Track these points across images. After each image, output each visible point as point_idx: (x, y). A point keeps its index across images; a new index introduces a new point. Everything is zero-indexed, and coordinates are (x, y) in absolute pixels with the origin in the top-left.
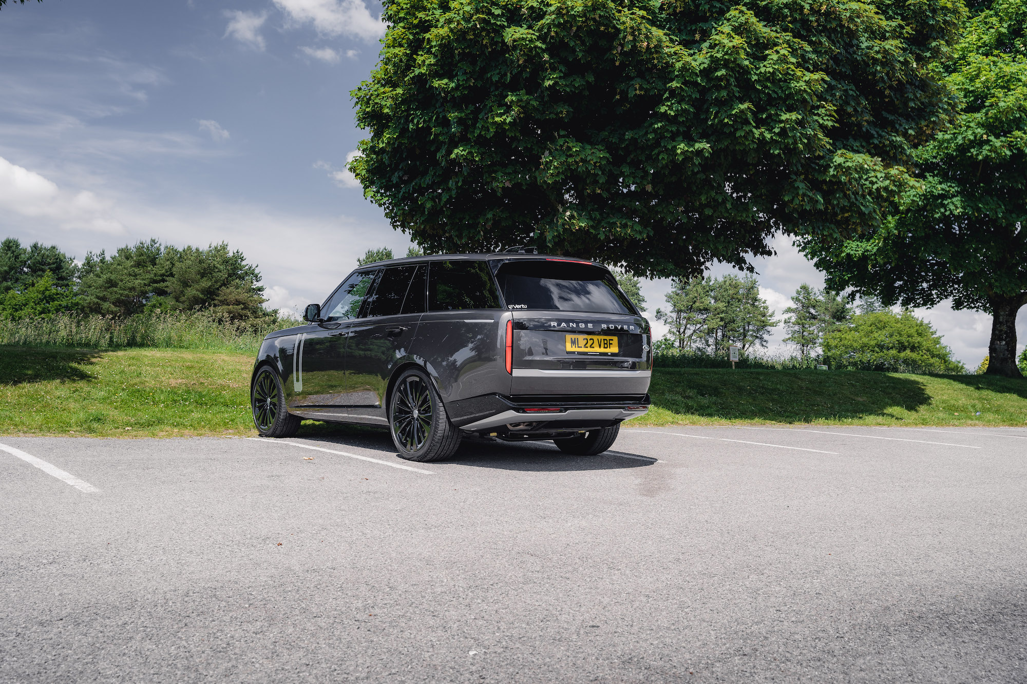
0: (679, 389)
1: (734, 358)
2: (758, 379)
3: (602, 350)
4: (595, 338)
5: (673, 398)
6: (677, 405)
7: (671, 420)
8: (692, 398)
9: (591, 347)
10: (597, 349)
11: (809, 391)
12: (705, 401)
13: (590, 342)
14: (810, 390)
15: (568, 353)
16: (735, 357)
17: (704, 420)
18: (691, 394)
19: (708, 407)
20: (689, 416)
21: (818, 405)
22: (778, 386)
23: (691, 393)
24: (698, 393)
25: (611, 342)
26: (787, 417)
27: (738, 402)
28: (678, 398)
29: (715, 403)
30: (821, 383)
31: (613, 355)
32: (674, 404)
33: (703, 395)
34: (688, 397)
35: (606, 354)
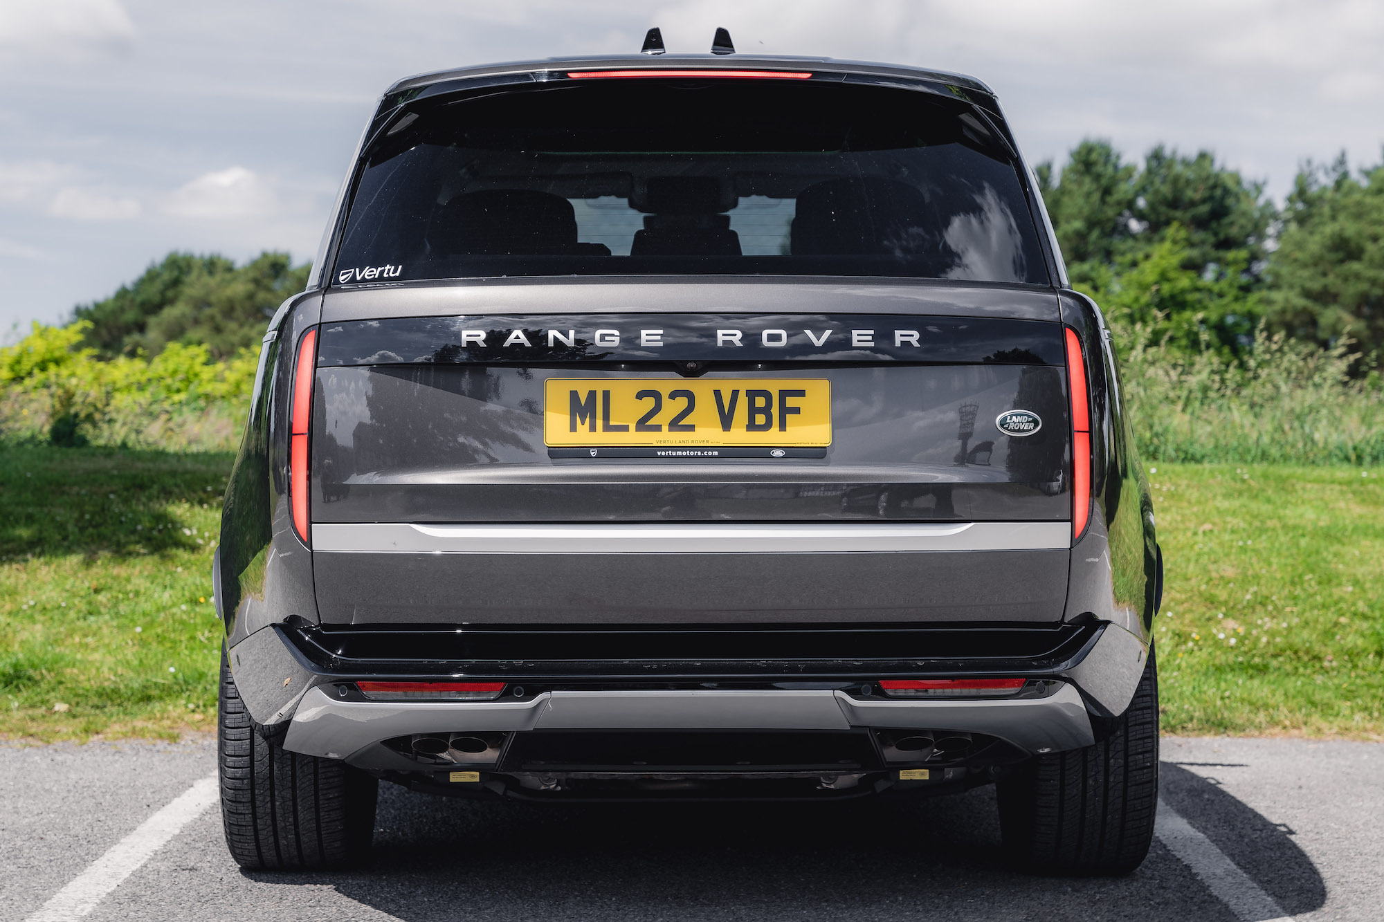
3: (739, 436)
4: (703, 388)
9: (675, 425)
10: (708, 433)
13: (672, 408)
15: (559, 454)
25: (791, 402)
31: (795, 453)
35: (761, 453)
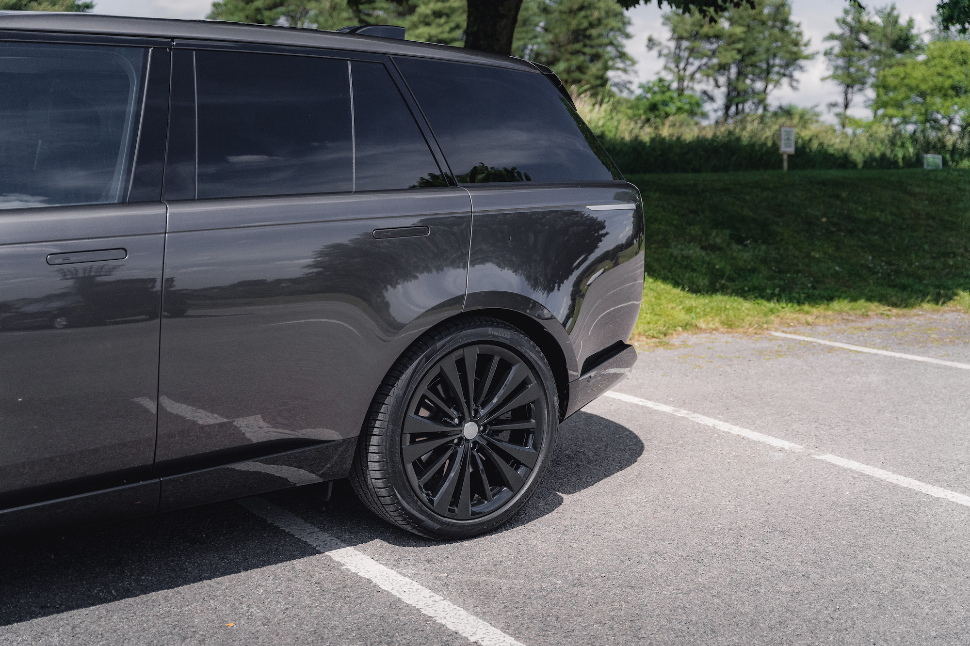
0: (696, 230)
1: (786, 149)
2: (838, 197)
5: (685, 253)
6: (694, 270)
7: (682, 316)
8: (720, 249)
11: (930, 222)
12: (745, 255)
14: (933, 218)
16: (789, 146)
17: (745, 307)
18: (718, 240)
19: (753, 270)
20: (719, 299)
21: (955, 255)
22: (878, 214)
23: (718, 237)
24: (732, 237)
26: (904, 288)
27: (808, 255)
28: (695, 251)
29: (764, 261)
30: (948, 201)
32: (686, 267)
33: (740, 241)
34: (713, 248)
